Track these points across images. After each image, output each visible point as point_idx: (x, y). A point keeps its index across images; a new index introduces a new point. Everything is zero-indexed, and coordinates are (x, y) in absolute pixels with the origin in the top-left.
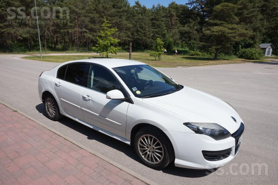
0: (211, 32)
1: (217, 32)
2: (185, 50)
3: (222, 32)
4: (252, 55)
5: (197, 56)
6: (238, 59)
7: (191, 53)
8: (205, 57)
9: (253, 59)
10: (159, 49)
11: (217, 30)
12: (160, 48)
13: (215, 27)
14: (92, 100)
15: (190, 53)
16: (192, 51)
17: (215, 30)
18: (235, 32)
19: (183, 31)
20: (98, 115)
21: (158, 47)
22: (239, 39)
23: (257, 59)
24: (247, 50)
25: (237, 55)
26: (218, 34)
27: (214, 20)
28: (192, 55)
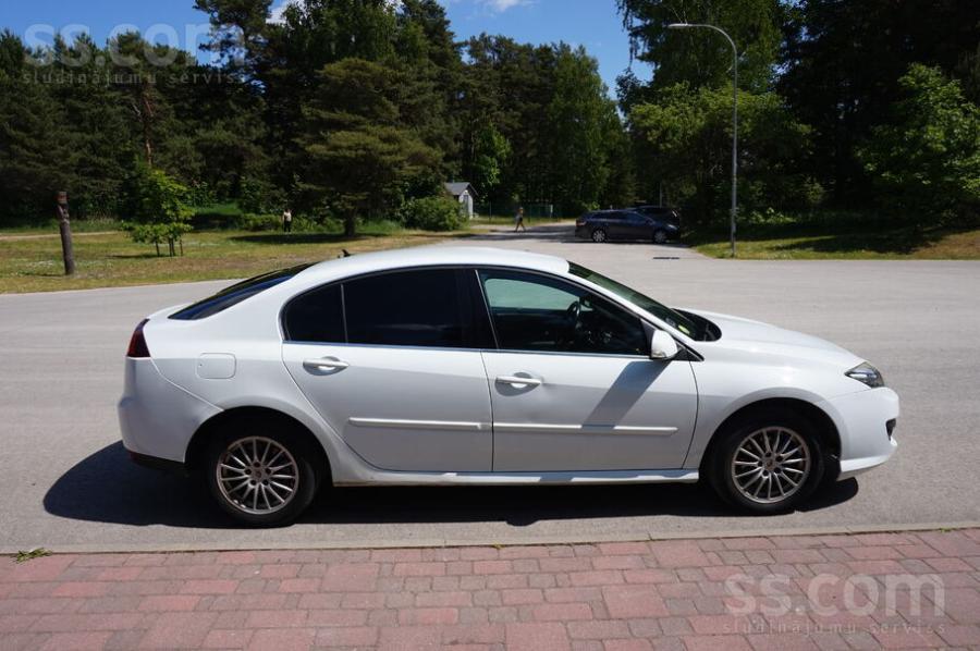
0: (329, 150)
1: (350, 148)
2: (211, 210)
3: (364, 149)
4: (441, 216)
5: (276, 229)
6: (405, 232)
7: (251, 222)
8: (306, 232)
9: (446, 228)
10: (168, 213)
11: (350, 143)
12: (174, 208)
13: (339, 134)
14: (545, 385)
15: (246, 220)
16: (253, 215)
17: (344, 144)
18: (400, 150)
19: (215, 145)
20: (579, 427)
21: (164, 207)
22: (415, 171)
23: (455, 227)
24: (422, 201)
25: (398, 219)
26: (353, 156)
27: (334, 111)
28: (257, 228)
